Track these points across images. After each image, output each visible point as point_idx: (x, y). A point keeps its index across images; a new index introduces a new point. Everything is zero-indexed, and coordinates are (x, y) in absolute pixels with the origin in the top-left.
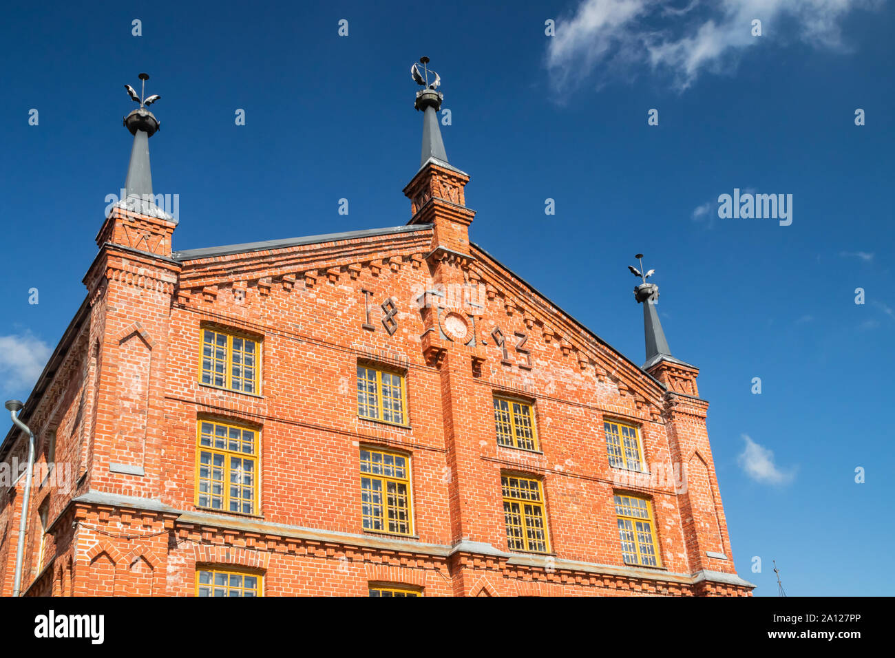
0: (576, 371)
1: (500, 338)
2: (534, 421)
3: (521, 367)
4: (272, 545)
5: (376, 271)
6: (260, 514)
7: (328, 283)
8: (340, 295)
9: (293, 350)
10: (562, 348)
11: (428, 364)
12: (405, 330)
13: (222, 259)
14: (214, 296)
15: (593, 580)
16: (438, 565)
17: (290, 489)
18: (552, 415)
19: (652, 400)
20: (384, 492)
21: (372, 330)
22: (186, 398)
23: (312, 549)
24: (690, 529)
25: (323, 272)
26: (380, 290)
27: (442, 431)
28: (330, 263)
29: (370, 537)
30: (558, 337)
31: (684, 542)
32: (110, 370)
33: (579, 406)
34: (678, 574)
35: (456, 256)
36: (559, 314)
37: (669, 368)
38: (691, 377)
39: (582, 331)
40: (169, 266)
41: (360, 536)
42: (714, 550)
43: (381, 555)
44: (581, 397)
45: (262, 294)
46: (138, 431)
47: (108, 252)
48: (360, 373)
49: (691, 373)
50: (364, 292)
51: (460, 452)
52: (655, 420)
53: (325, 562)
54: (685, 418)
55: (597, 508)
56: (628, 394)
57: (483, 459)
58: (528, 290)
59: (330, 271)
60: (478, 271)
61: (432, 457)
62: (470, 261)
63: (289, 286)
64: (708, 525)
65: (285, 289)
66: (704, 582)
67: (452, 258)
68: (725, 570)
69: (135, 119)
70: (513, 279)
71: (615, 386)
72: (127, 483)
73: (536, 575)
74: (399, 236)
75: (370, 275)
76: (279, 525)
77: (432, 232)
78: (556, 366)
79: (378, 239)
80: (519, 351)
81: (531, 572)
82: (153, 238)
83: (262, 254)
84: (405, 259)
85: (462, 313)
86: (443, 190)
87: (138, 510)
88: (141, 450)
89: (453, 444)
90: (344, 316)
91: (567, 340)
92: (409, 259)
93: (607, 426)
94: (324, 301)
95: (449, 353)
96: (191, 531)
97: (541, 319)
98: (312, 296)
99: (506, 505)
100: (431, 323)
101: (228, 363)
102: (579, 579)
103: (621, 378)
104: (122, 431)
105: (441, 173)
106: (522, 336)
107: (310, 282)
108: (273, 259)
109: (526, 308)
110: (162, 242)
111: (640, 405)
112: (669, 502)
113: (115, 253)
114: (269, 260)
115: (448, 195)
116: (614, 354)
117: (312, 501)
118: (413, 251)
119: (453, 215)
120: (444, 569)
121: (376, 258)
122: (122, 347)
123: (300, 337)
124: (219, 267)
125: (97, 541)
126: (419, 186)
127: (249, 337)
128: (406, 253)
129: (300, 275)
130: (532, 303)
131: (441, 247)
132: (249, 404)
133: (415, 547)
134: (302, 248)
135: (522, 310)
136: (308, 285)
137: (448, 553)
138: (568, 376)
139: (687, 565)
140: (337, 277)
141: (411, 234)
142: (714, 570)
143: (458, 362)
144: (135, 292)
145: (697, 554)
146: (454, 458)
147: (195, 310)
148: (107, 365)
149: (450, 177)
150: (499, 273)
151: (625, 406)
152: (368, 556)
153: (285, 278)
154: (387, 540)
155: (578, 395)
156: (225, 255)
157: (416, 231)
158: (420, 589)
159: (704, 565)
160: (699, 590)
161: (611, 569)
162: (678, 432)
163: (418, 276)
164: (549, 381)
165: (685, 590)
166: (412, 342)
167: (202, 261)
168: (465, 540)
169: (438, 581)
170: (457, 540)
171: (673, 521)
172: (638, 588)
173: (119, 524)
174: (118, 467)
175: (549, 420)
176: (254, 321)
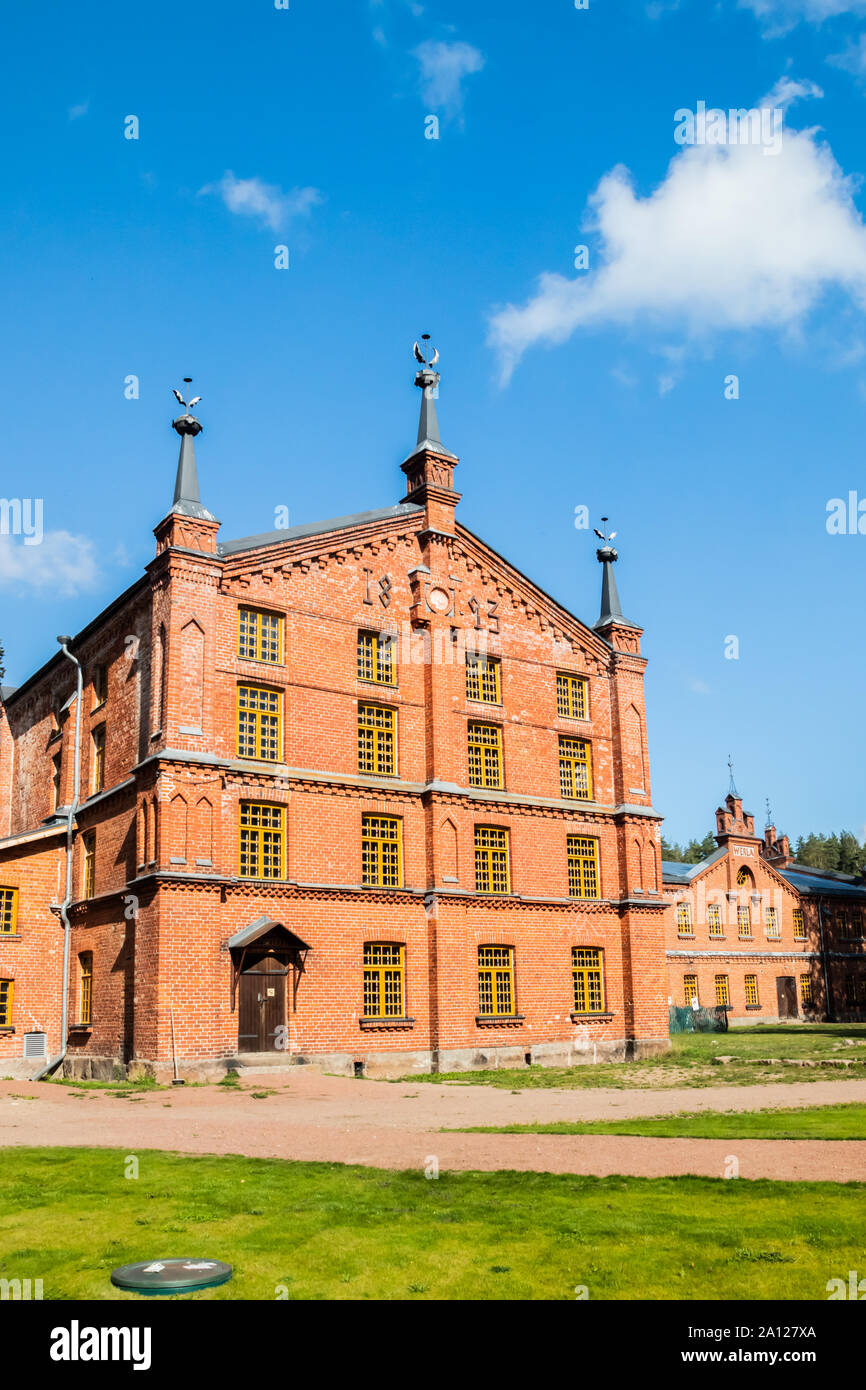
0: (537, 632)
1: (475, 606)
2: (498, 677)
3: (491, 631)
4: (292, 785)
5: (375, 551)
6: (282, 761)
7: (336, 564)
8: (346, 575)
9: (309, 623)
10: (527, 613)
12: (397, 603)
13: (256, 552)
14: (248, 583)
15: (534, 811)
16: (415, 799)
17: (305, 740)
18: (513, 673)
19: (599, 657)
20: (375, 740)
21: (370, 604)
22: (228, 670)
23: (321, 788)
24: (619, 769)
25: (333, 555)
26: (379, 567)
27: (423, 689)
28: (339, 548)
29: (364, 777)
30: (524, 603)
31: (613, 779)
32: (175, 653)
33: (537, 664)
34: (605, 806)
35: (443, 536)
36: (527, 583)
37: (617, 630)
38: (636, 636)
39: (546, 599)
40: (216, 563)
41: (356, 777)
42: (637, 787)
43: (372, 792)
44: (538, 657)
45: (285, 578)
46: (197, 700)
47: (171, 554)
48: (360, 640)
49: (637, 633)
50: (365, 570)
51: (436, 709)
52: (600, 675)
53: (330, 798)
54: (627, 674)
55: (544, 751)
56: (580, 652)
57: (454, 712)
58: (502, 563)
59: (338, 554)
60: (461, 546)
61: (414, 711)
62: (453, 539)
63: (305, 569)
64: (634, 766)
65: (303, 572)
66: (623, 815)
67: (440, 538)
68: (642, 804)
69: (183, 424)
70: (490, 553)
71: (570, 645)
72: (191, 741)
73: (489, 807)
74: (396, 520)
75: (371, 554)
76: (297, 769)
77: (424, 513)
78: (520, 629)
79: (379, 523)
80: (490, 617)
81: (486, 805)
82: (203, 537)
83: (286, 545)
84: (400, 538)
85: (445, 587)
86: (435, 473)
87: (202, 764)
88: (199, 715)
89: (431, 702)
90: (349, 593)
91: (532, 606)
92: (403, 538)
93: (559, 680)
94: (333, 580)
95: (432, 623)
96: (235, 776)
97: (511, 587)
98: (324, 576)
99: (470, 749)
100: (419, 597)
101: (258, 637)
102: (523, 810)
103: (575, 639)
104: (185, 701)
105: (434, 458)
106: (494, 603)
107: (323, 564)
108: (294, 548)
109: (499, 577)
110: (209, 541)
111: (589, 662)
112: (605, 745)
113: (176, 555)
114: (291, 549)
115: (439, 478)
116: (570, 618)
117: (321, 750)
118: (407, 531)
119: (443, 499)
120: (419, 802)
121: (376, 540)
122: (183, 633)
123: (313, 614)
124: (253, 558)
125: (174, 787)
126: (416, 466)
127: (276, 615)
128: (401, 533)
129: (315, 559)
130: (504, 574)
131: (431, 529)
132: (275, 672)
133: (398, 786)
134: (318, 538)
135: (495, 580)
136: (320, 568)
137: (422, 790)
138: (530, 637)
139: (613, 798)
140: (344, 558)
141: (406, 517)
142: (634, 803)
144: (191, 586)
145: (622, 791)
146: (431, 714)
147: (234, 596)
148: (174, 649)
149: (442, 461)
150: (477, 547)
151: (577, 664)
152: (362, 793)
153: (304, 563)
154: (376, 779)
155: (537, 653)
156: (257, 548)
157: (411, 513)
158: (400, 818)
159: (625, 799)
160: (619, 820)
161: (549, 802)
162: (619, 685)
163: (409, 556)
164: (514, 642)
165: (608, 819)
166: (402, 613)
167: (240, 556)
168: (436, 780)
169: (413, 811)
170: (429, 781)
171: (606, 762)
172: (570, 817)
173: (187, 774)
174: (184, 729)
175: (511, 676)
176: (279, 602)
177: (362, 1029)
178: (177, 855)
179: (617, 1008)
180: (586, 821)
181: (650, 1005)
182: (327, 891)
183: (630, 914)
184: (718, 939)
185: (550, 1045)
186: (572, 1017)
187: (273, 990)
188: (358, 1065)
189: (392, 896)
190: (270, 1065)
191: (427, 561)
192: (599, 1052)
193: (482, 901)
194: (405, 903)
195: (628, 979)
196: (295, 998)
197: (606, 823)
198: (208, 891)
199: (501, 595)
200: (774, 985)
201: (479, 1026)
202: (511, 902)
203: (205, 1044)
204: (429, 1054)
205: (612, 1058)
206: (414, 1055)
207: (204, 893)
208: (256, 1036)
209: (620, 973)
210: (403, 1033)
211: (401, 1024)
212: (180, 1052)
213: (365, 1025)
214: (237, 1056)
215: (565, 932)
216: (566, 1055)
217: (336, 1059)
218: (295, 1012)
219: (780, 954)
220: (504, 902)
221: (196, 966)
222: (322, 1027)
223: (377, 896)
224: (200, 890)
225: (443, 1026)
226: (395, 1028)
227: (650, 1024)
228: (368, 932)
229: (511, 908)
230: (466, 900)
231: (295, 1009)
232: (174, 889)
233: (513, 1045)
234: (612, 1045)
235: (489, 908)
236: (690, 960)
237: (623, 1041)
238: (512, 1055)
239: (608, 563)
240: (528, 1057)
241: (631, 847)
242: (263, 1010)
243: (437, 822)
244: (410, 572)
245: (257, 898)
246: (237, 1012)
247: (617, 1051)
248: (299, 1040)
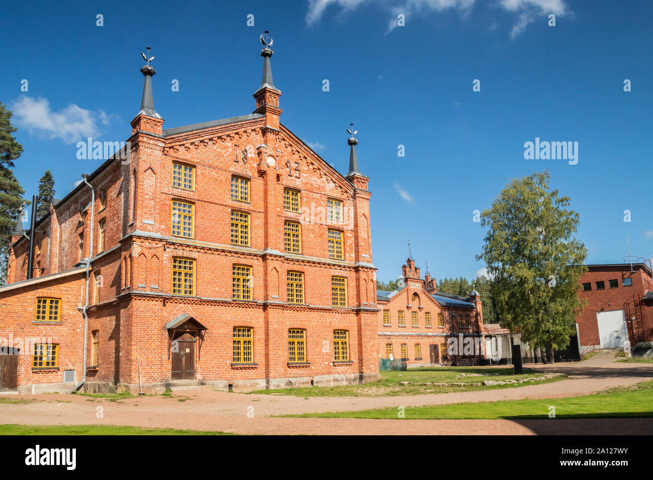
0: (318, 178)
1: (289, 164)
2: (299, 199)
3: (296, 177)
4: (199, 250)
5: (241, 136)
6: (194, 238)
7: (221, 142)
8: (226, 147)
9: (207, 171)
10: (314, 169)
11: (259, 176)
12: (251, 162)
13: (181, 135)
14: (178, 150)
15: (316, 265)
16: (258, 258)
17: (205, 228)
18: (307, 197)
19: (348, 191)
20: (239, 229)
21: (238, 162)
22: (168, 193)
23: (213, 252)
24: (357, 245)
25: (220, 138)
26: (242, 144)
27: (263, 204)
28: (223, 134)
29: (234, 247)
30: (312, 164)
31: (354, 250)
32: (141, 183)
33: (318, 193)
34: (350, 262)
35: (273, 130)
36: (314, 154)
37: (357, 178)
38: (366, 181)
39: (323, 162)
40: (162, 140)
41: (230, 246)
42: (365, 254)
43: (238, 254)
44: (319, 190)
45: (196, 148)
46: (152, 207)
47: (139, 135)
48: (232, 180)
49: (366, 180)
50: (235, 145)
51: (269, 214)
52: (348, 199)
53: (217, 256)
54: (361, 199)
55: (321, 236)
56: (339, 188)
57: (278, 216)
58: (302, 144)
59: (222, 137)
60: (282, 135)
61: (259, 215)
62: (279, 132)
63: (206, 144)
64: (364, 244)
65: (204, 145)
66: (359, 267)
67: (272, 131)
68: (368, 262)
69: (146, 70)
70: (296, 139)
71: (334, 185)
72: (149, 227)
73: (295, 262)
74: (250, 121)
75: (238, 138)
76: (201, 242)
77: (264, 119)
78: (311, 176)
79: (242, 123)
80: (296, 170)
81: (293, 261)
82: (156, 127)
83: (196, 132)
84: (252, 130)
85: (274, 155)
86: (270, 99)
87: (153, 239)
88: (153, 215)
89: (267, 211)
90: (227, 157)
91: (316, 165)
92: (254, 130)
93: (329, 201)
94: (219, 150)
95: (268, 173)
96: (170, 245)
97: (306, 156)
98: (215, 148)
99: (286, 234)
100: (261, 159)
101: (183, 177)
102: (311, 264)
103: (337, 182)
104: (146, 207)
105: (270, 92)
106: (298, 164)
107: (215, 142)
108: (201, 134)
109: (301, 151)
110: (158, 129)
111: (343, 193)
112: (350, 233)
113: (142, 135)
114: (199, 134)
115: (272, 102)
116: (335, 172)
117: (213, 233)
118: (256, 127)
119: (274, 112)
120: (260, 259)
121: (241, 131)
122: (145, 174)
123: (210, 166)
124: (180, 138)
125: (140, 249)
126: (261, 96)
127: (190, 166)
128: (253, 128)
129: (211, 139)
130: (303, 149)
131: (268, 126)
132: (190, 194)
133: (250, 251)
134: (212, 129)
135: (299, 152)
136: (213, 144)
137: (262, 254)
138: (315, 181)
139: (354, 259)
140: (225, 139)
141: (256, 120)
142: (364, 261)
143: (271, 176)
144: (149, 151)
145: (358, 255)
146: (267, 216)
147: (171, 156)
148: (140, 181)
149: (274, 93)
150: (291, 137)
151: (337, 194)
152: (233, 254)
153: (205, 141)
154: (240, 248)
155: (318, 188)
156: (182, 133)
157: (258, 118)
158: (251, 266)
159: (360, 260)
160: (357, 269)
161: (323, 260)
162: (357, 205)
163: (257, 138)
164: (307, 183)
165: (351, 269)
166: (253, 167)
167: (174, 136)
168: (269, 249)
169: (257, 263)
170: (266, 249)
171: (351, 241)
172: (333, 268)
173: (146, 243)
174: (145, 221)
175: (306, 199)
176: (193, 160)
177: (232, 368)
178: (141, 283)
179: (355, 359)
180: (341, 269)
181: (370, 357)
182: (216, 302)
183: (361, 314)
184: (403, 327)
185: (323, 376)
186: (333, 363)
187: (189, 349)
188: (230, 386)
189: (247, 304)
190: (187, 386)
191: (266, 142)
192: (346, 380)
193: (291, 307)
194: (253, 308)
195: (360, 345)
196: (199, 353)
197: (351, 271)
198: (157, 301)
199: (301, 160)
200: (428, 349)
201: (289, 367)
202: (305, 308)
203: (155, 376)
204: (264, 380)
205: (352, 382)
206: (257, 381)
207: (155, 302)
208: (180, 372)
209: (356, 342)
210: (252, 370)
211: (251, 366)
212: (142, 380)
213: (233, 367)
214: (170, 382)
215: (330, 323)
216: (330, 381)
217: (220, 383)
218: (199, 360)
219: (431, 334)
220: (301, 308)
221: (151, 338)
222: (213, 367)
223: (240, 304)
224: (153, 300)
225: (271, 367)
226: (248, 368)
227: (370, 366)
228: (236, 322)
229: (304, 311)
230: (283, 307)
231: (199, 359)
232: (140, 300)
233: (306, 376)
234: (352, 376)
235: (294, 310)
236: (389, 337)
237: (358, 374)
238: (304, 381)
239: (353, 146)
240: (312, 382)
241: (362, 282)
242: (184, 359)
243: (269, 269)
244: (257, 147)
245: (181, 305)
246: (171, 360)
247: (354, 379)
248: (201, 374)
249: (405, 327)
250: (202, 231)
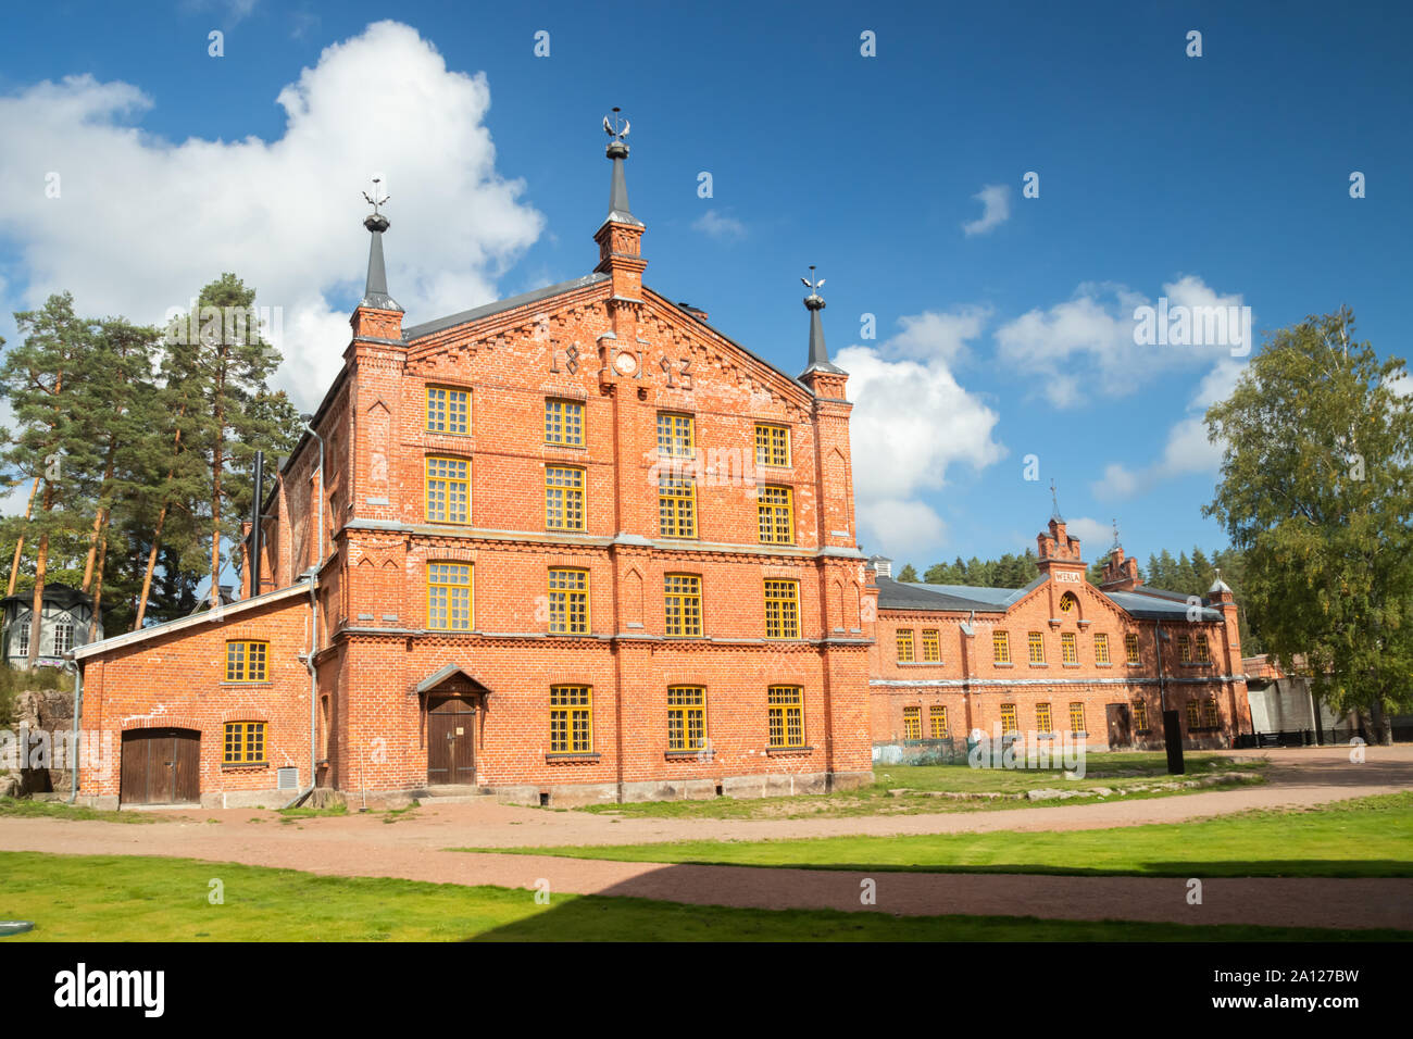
0: (734, 385)
1: (666, 365)
2: (692, 431)
3: (683, 389)
4: (478, 545)
5: (562, 322)
6: (470, 523)
7: (523, 338)
8: (532, 347)
9: (495, 394)
10: (722, 368)
11: (603, 395)
12: (585, 369)
13: (440, 334)
14: (435, 363)
15: (727, 558)
16: (602, 552)
17: (492, 503)
18: (707, 426)
19: (801, 405)
20: (565, 499)
21: (557, 372)
22: (417, 444)
23: (507, 546)
24: (821, 512)
25: (518, 330)
26: (566, 337)
27: (610, 448)
28: (524, 322)
29: (552, 534)
30: (719, 359)
31: (816, 522)
32: (363, 432)
33: (733, 416)
34: (806, 549)
35: (629, 303)
36: (721, 340)
37: (820, 377)
38: (841, 382)
39: (741, 353)
40: (400, 349)
41: (544, 534)
42: (840, 530)
43: (558, 548)
44: (735, 409)
45: (471, 355)
46: (384, 474)
47: (356, 345)
48: (548, 407)
49: (842, 379)
51: (623, 466)
52: (803, 422)
53: (516, 555)
54: (830, 420)
55: (739, 500)
56: (780, 401)
57: (644, 468)
58: (693, 322)
59: (524, 328)
61: (603, 469)
62: (641, 304)
63: (491, 345)
64: (837, 510)
65: (489, 348)
66: (822, 557)
67: (626, 304)
68: (846, 545)
69: (371, 223)
70: (680, 314)
71: (769, 395)
72: (379, 511)
73: (680, 556)
74: (581, 291)
75: (557, 325)
76: (484, 530)
77: (610, 282)
78: (716, 383)
79: (565, 296)
80: (683, 374)
81: (676, 554)
82: (387, 326)
83: (469, 325)
84: (587, 307)
85: (632, 350)
86: (621, 242)
87: (386, 531)
88: (386, 487)
89: (618, 459)
90: (536, 363)
91: (727, 360)
92: (591, 307)
93: (758, 430)
94: (519, 353)
95: (618, 386)
96: (422, 539)
97: (705, 345)
98: (510, 350)
99: (663, 501)
100: (606, 362)
101: (447, 411)
102: (716, 557)
103: (775, 389)
104: (373, 475)
105: (619, 228)
106: (687, 361)
107: (508, 339)
108: (478, 327)
109: (692, 336)
110: (392, 329)
112: (808, 490)
113: (361, 345)
115: (623, 247)
116: (768, 370)
117: (508, 511)
118: (595, 300)
119: (629, 266)
120: (606, 555)
121: (563, 311)
122: (370, 414)
123: (500, 386)
124: (438, 340)
125: (362, 552)
126: (604, 236)
127: (462, 390)
128: (588, 303)
129: (500, 335)
130: (697, 332)
131: (617, 297)
132: (462, 442)
133: (584, 540)
134: (500, 315)
135: (688, 338)
137: (608, 544)
138: (725, 391)
139: (816, 541)
140: (530, 332)
141: (593, 287)
142: (837, 546)
143: (627, 393)
144: (377, 371)
145: (823, 534)
146: (618, 469)
147: (421, 375)
148: (361, 428)
149: (628, 230)
150: (668, 310)
151: (778, 413)
152: (548, 549)
153: (489, 339)
154: (564, 535)
155: (733, 406)
156: (440, 331)
157: (596, 283)
158: (588, 570)
159: (827, 542)
160: (819, 562)
161: (744, 548)
162: (821, 432)
163: (597, 322)
164: (708, 397)
165: (808, 562)
166: (590, 378)
167: (424, 339)
168: (622, 534)
169: (599, 563)
170: (616, 535)
171: (809, 507)
172: (767, 561)
173: (374, 541)
174: (372, 500)
175: (705, 430)
176: (465, 378)
177: (548, 763)
178: (365, 612)
179: (818, 745)
180: (785, 564)
181: (851, 740)
182: (513, 640)
183: (830, 652)
184: (1039, 667)
185: (744, 778)
186: (767, 751)
187: (462, 729)
188: (544, 797)
189: (578, 642)
190: (456, 795)
191: (614, 327)
192: (796, 784)
193: (671, 645)
194: (591, 648)
195: (828, 714)
196: (482, 736)
197: (807, 566)
198: (394, 643)
199: (694, 353)
200: (1103, 713)
201: (667, 760)
202: (702, 645)
203: (393, 777)
204: (615, 786)
205: (810, 790)
206: (600, 787)
207: (390, 645)
208: (446, 770)
209: (821, 709)
210: (589, 766)
211: (587, 759)
212: (369, 784)
213: (550, 760)
214: (426, 788)
216: (760, 787)
217: (522, 791)
218: (482, 749)
219: (1111, 681)
220: (694, 645)
221: (384, 709)
222: (509, 762)
223: (563, 642)
224: (386, 643)
225: (627, 761)
226: (582, 762)
227: (851, 757)
228: (555, 676)
229: (702, 650)
230: (653, 645)
231: (482, 745)
232: (362, 642)
233: (704, 778)
234: (811, 777)
235: (679, 650)
237: (824, 774)
238: (702, 787)
239: (815, 311)
240: (719, 790)
241: (831, 588)
242: (452, 746)
243: (622, 573)
244: (598, 338)
245: (444, 648)
246: (426, 749)
247: (815, 783)
248: (486, 774)
249: (1046, 667)
250: (487, 509)
